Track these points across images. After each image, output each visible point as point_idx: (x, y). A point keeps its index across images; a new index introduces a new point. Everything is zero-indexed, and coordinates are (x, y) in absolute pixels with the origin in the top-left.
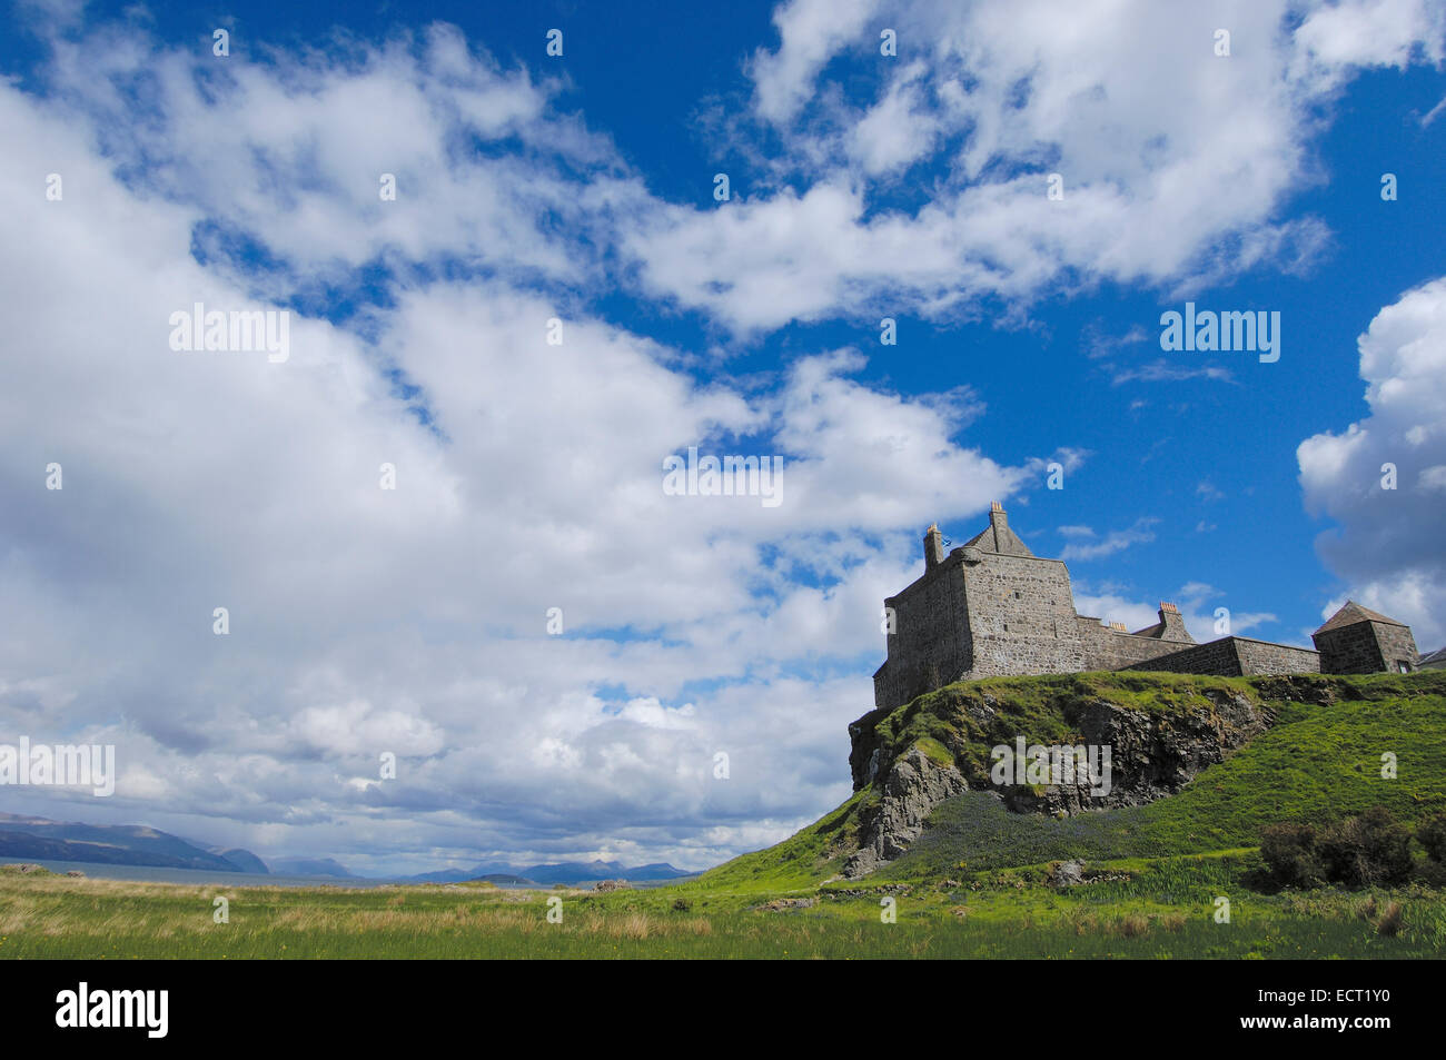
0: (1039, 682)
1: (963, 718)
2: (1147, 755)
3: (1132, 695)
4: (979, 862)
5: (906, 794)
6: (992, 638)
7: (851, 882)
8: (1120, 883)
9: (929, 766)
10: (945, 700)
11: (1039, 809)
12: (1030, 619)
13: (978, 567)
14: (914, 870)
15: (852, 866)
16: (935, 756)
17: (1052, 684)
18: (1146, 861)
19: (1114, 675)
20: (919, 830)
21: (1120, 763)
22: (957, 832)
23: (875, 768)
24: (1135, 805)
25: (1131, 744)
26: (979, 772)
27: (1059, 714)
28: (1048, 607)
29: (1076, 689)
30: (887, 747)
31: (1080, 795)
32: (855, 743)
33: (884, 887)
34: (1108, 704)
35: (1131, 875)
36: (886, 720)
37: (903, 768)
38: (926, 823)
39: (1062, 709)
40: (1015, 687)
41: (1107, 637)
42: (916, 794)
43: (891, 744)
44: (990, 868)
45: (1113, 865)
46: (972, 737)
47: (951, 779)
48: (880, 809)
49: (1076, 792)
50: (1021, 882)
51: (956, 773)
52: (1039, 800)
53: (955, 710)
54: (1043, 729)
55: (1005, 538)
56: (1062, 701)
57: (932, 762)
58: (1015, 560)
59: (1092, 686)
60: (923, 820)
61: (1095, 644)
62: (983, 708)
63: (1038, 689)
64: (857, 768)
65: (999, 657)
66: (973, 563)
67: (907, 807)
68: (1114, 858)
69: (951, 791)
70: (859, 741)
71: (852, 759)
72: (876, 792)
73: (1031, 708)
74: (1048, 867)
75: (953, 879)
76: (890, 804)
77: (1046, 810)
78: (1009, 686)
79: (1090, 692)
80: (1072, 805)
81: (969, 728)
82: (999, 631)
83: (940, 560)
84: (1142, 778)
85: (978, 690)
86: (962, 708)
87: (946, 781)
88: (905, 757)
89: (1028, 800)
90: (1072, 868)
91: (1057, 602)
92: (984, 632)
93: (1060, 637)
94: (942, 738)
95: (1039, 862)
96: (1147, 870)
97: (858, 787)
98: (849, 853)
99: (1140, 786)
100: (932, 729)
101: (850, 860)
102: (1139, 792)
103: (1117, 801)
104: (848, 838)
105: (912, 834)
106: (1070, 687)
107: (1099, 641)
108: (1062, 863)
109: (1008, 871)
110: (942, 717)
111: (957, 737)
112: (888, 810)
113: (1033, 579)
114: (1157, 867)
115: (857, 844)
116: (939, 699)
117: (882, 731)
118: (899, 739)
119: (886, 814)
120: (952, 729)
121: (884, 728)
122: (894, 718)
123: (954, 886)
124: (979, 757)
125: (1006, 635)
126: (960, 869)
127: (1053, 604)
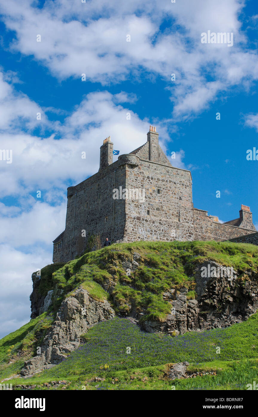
0: (171, 246)
1: (117, 268)
2: (232, 296)
3: (228, 257)
4: (118, 365)
5: (71, 319)
6: (139, 218)
7: (25, 379)
8: (210, 377)
9: (90, 300)
10: (106, 256)
11: (160, 330)
12: (165, 208)
13: (136, 169)
14: (72, 371)
15: (26, 368)
16: (94, 293)
17: (179, 248)
18: (227, 362)
19: (219, 244)
20: (78, 344)
21: (215, 300)
22: (103, 345)
23: (48, 302)
24: (220, 327)
25: (224, 289)
26: (124, 305)
27: (181, 268)
28: (177, 201)
29: (194, 252)
30: (60, 288)
31: (188, 321)
32: (35, 286)
33: (50, 383)
34: (214, 262)
35: (217, 372)
36: (61, 269)
37: (71, 301)
38: (83, 339)
39: (184, 264)
40: (154, 249)
41: (209, 224)
42: (78, 319)
43: (63, 285)
44: (125, 369)
45: (207, 366)
46: (122, 282)
47: (104, 310)
48: (51, 329)
49: (186, 319)
50: (146, 378)
51: (107, 305)
52: (161, 323)
53: (112, 263)
54: (169, 278)
55: (156, 152)
56: (184, 260)
57: (92, 298)
58: (160, 167)
59: (204, 250)
60: (81, 337)
61: (201, 228)
62: (131, 262)
63: (170, 250)
64: (35, 303)
65: (142, 232)
66: (133, 166)
67: (71, 328)
68: (206, 361)
69: (103, 318)
70: (38, 285)
71: (32, 297)
72: (49, 317)
73: (164, 263)
74: (165, 367)
75: (100, 376)
76: (59, 325)
77: (166, 330)
78: (150, 248)
79: (202, 254)
80: (182, 327)
81: (120, 275)
82: (144, 214)
83: (110, 163)
84: (227, 310)
85: (130, 249)
86: (117, 262)
87: (100, 311)
88: (73, 293)
89: (155, 324)
90: (180, 368)
91: (183, 198)
92: (134, 214)
93: (181, 221)
94: (100, 282)
95: (158, 364)
96: (227, 368)
97: (35, 315)
98: (25, 360)
99: (225, 315)
100: (94, 276)
101: (26, 364)
102: (224, 319)
103: (210, 325)
104: (25, 349)
105: (72, 347)
106: (190, 250)
107: (204, 226)
108: (174, 364)
109: (138, 370)
110: (102, 267)
111: (111, 281)
112: (57, 329)
113: (170, 181)
114: (233, 367)
115: (32, 353)
116: (102, 255)
117: (58, 276)
118: (70, 282)
119: (55, 332)
120: (108, 275)
121: (59, 275)
122: (67, 268)
123: (100, 381)
124: (125, 295)
125: (148, 217)
126: (104, 369)
127: (180, 199)
